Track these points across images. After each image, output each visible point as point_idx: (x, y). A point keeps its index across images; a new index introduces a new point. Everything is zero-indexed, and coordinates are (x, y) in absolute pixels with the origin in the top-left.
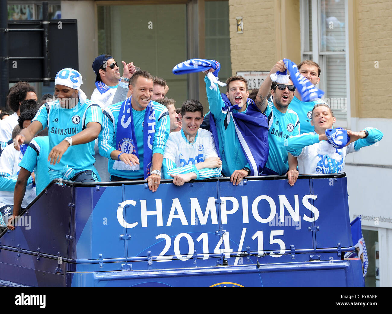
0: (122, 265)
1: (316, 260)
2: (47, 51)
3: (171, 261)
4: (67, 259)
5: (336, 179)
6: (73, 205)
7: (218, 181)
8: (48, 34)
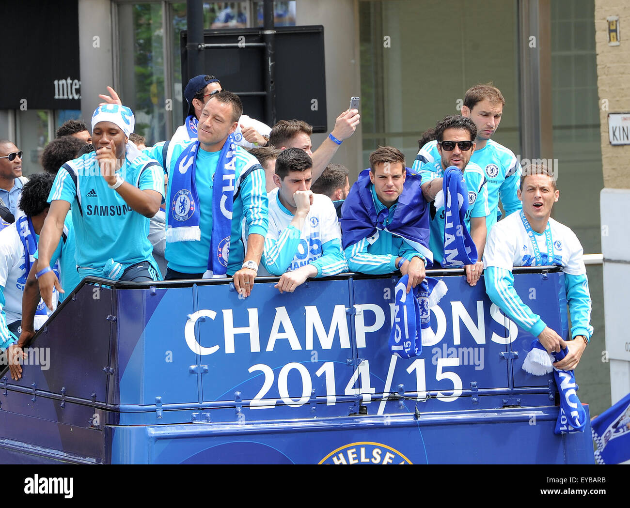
0: (194, 414)
1: (513, 406)
2: (272, 82)
3: (274, 407)
4: (105, 404)
5: (545, 275)
6: (114, 317)
7: (351, 279)
8: (272, 53)
